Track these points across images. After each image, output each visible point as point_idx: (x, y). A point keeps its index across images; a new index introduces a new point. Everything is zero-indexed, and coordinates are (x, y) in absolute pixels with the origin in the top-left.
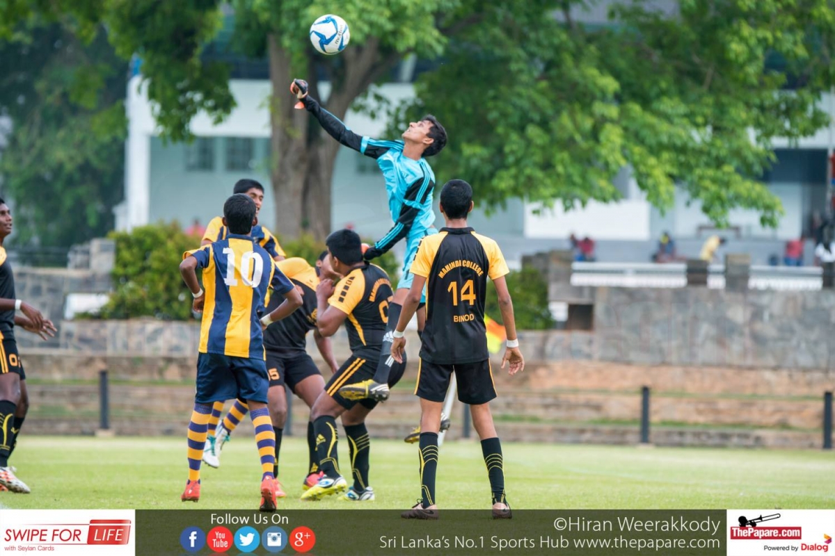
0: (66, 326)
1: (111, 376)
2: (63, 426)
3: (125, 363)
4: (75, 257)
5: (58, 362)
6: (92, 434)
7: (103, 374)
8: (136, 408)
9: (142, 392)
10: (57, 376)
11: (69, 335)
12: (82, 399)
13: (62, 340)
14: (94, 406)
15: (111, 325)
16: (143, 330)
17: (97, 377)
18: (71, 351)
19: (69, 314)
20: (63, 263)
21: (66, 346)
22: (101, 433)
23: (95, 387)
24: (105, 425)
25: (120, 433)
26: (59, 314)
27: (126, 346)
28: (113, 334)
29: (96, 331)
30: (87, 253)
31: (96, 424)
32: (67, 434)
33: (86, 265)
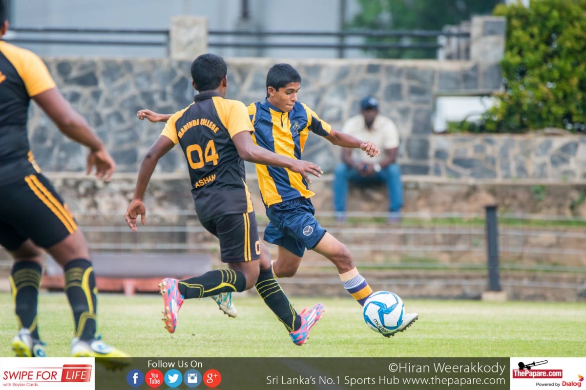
0: (436, 142)
1: (499, 214)
2: (434, 286)
3: (522, 196)
4: (447, 43)
5: (426, 194)
6: (478, 298)
7: (491, 210)
8: (538, 260)
9: (547, 237)
10: (425, 214)
11: (440, 154)
12: (461, 247)
13: (431, 162)
14: (479, 255)
15: (501, 139)
16: (549, 145)
17: (482, 216)
18: (443, 179)
19: (439, 125)
20: (430, 53)
21: (438, 172)
22: (489, 296)
23: (480, 230)
24: (494, 286)
25: (516, 297)
26: (424, 127)
27: (522, 170)
28: (504, 153)
29: (479, 149)
30: (467, 35)
31: (483, 283)
32: (440, 297)
33: (465, 54)
